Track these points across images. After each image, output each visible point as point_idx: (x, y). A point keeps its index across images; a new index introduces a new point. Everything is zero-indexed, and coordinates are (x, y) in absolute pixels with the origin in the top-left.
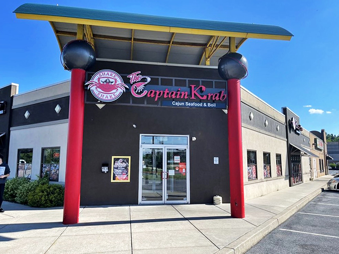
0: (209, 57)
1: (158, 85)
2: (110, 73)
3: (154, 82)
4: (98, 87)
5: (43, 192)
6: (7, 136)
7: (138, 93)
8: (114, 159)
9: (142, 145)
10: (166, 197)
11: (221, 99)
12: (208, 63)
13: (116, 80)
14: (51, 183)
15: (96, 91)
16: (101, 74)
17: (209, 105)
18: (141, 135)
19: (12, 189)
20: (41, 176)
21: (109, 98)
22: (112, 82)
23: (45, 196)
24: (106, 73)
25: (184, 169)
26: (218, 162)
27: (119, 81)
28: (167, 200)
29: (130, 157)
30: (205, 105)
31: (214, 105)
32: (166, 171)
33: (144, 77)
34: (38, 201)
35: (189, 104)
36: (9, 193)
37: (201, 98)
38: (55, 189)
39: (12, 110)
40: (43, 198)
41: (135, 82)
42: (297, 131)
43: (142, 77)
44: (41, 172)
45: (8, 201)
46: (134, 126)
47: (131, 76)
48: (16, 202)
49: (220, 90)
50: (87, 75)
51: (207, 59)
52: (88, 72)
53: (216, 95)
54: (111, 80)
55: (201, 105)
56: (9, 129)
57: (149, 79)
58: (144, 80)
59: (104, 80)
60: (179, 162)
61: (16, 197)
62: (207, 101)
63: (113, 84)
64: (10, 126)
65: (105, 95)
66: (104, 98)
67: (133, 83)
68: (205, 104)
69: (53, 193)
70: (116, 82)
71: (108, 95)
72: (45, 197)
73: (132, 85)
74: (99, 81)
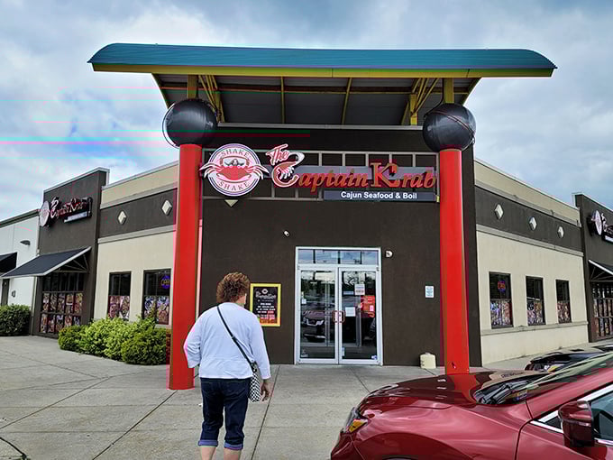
0: (415, 111)
1: (318, 164)
2: (238, 150)
3: (310, 160)
4: (220, 173)
5: (145, 340)
6: (93, 252)
7: (283, 180)
8: (254, 288)
9: (300, 265)
10: (342, 353)
11: (425, 186)
12: (414, 120)
13: (248, 160)
14: (157, 326)
15: (217, 179)
16: (225, 151)
17: (405, 196)
18: (297, 248)
19: (100, 337)
20: (143, 316)
21: (238, 190)
22: (242, 165)
23: (148, 346)
24: (232, 150)
25: (372, 307)
26: (433, 294)
27: (254, 161)
28: (343, 358)
29: (279, 286)
30: (398, 196)
31: (414, 196)
32: (341, 309)
33: (294, 153)
34: (137, 356)
35: (371, 196)
36: (96, 342)
37: (390, 185)
38: (163, 337)
39: (100, 211)
40: (144, 351)
41: (279, 162)
42: (607, 238)
43: (291, 154)
44: (144, 309)
45: (94, 354)
46: (286, 233)
47: (272, 153)
48: (105, 357)
49: (423, 169)
50: (203, 153)
51: (412, 114)
52: (204, 150)
53: (417, 179)
54: (241, 161)
55: (390, 196)
56: (97, 241)
57: (301, 157)
58: (293, 158)
59: (229, 161)
60: (364, 294)
61: (105, 347)
62: (401, 189)
63: (243, 166)
64: (98, 236)
65: (232, 185)
66: (230, 190)
67: (276, 164)
68: (398, 194)
69: (160, 343)
70: (248, 164)
71: (236, 185)
72: (148, 349)
73: (273, 167)
74: (221, 162)
